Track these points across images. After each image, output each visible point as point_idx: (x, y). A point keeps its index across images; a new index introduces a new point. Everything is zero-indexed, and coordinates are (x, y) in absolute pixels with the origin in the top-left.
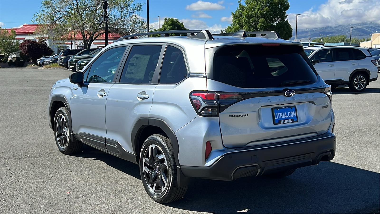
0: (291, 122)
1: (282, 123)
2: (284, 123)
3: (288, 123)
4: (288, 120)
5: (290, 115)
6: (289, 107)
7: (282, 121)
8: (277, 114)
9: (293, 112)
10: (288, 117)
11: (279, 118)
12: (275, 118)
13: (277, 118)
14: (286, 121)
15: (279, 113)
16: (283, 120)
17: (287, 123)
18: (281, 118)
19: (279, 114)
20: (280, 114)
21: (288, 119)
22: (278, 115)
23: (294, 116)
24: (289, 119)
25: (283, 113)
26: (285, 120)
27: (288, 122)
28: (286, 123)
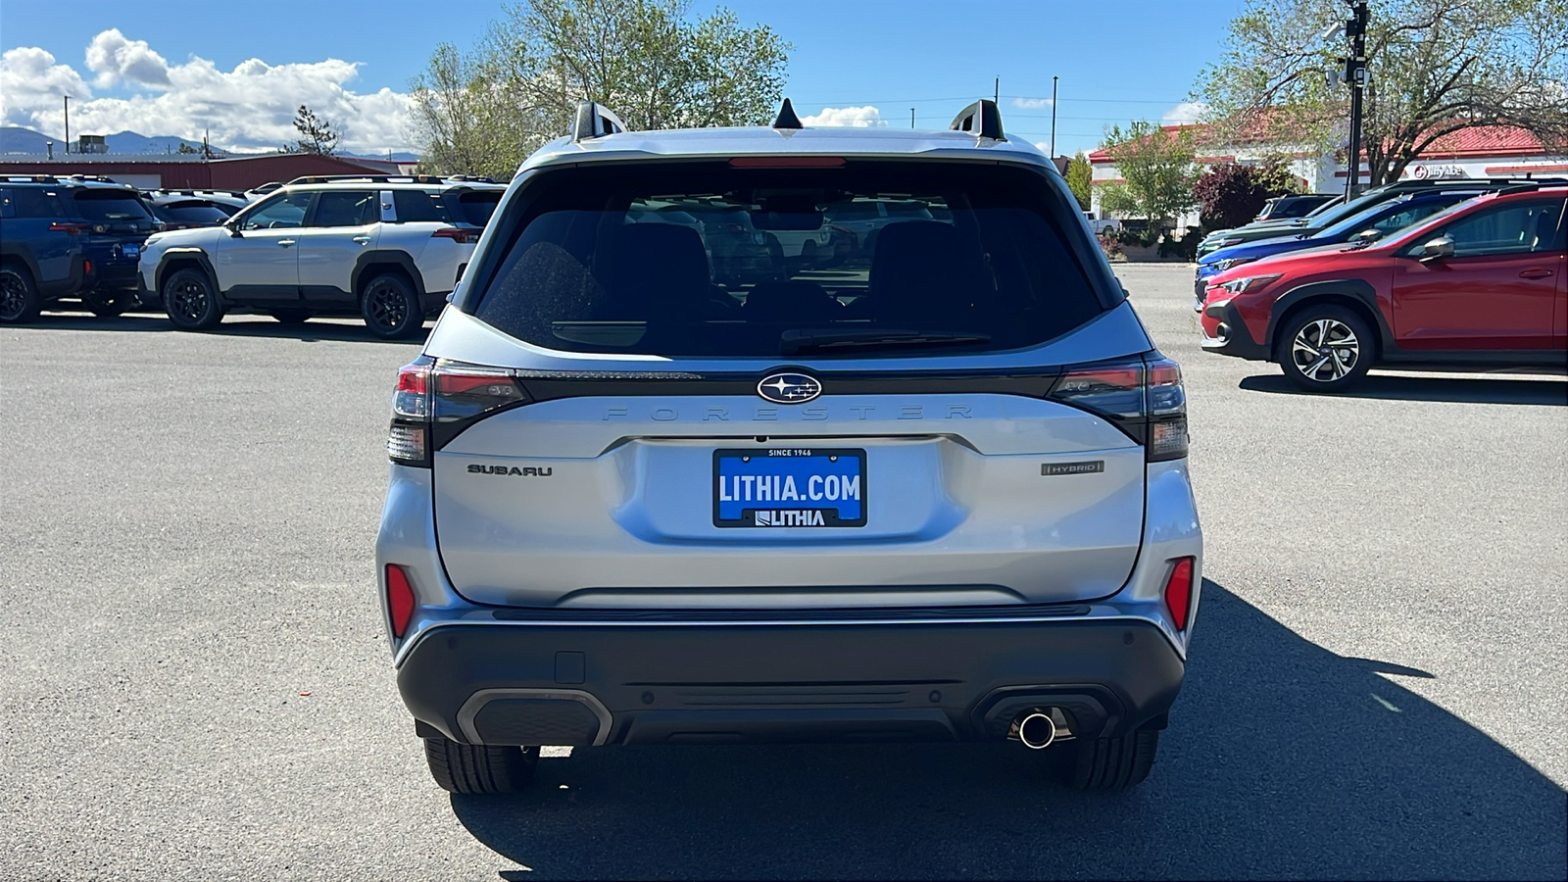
0: (818, 525)
1: (757, 523)
2: (774, 523)
3: (801, 525)
4: (797, 513)
5: (819, 488)
6: (815, 452)
7: (763, 516)
8: (736, 478)
9: (844, 478)
10: (803, 497)
11: (748, 497)
12: (723, 497)
13: (737, 498)
14: (786, 516)
15: (753, 478)
16: (770, 510)
17: (794, 525)
18: (760, 498)
19: (748, 479)
20: (754, 484)
21: (801, 510)
22: (742, 484)
23: (845, 498)
24: (807, 509)
25: (777, 478)
26: (782, 512)
27: (798, 523)
28: (786, 525)
